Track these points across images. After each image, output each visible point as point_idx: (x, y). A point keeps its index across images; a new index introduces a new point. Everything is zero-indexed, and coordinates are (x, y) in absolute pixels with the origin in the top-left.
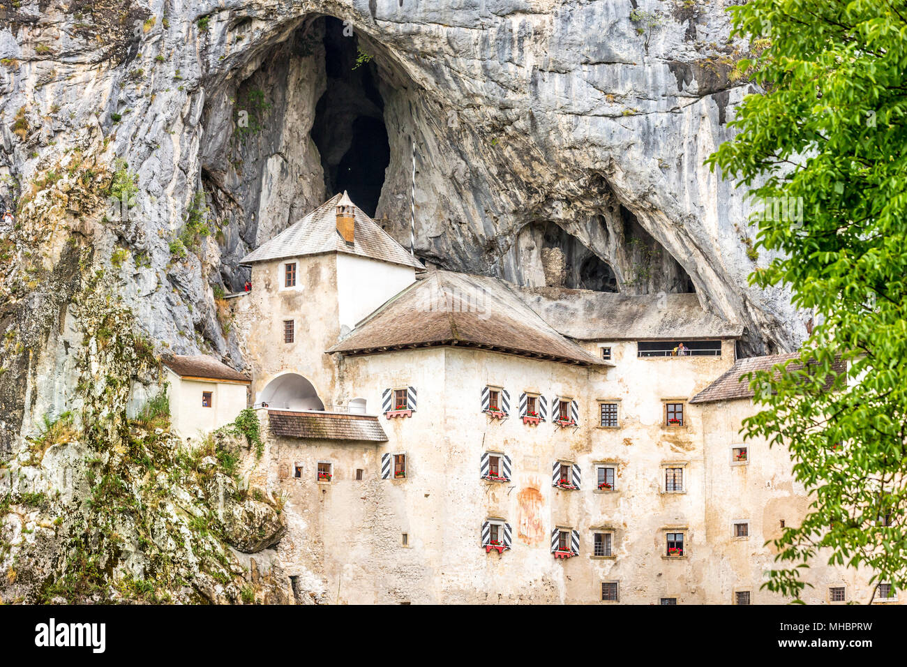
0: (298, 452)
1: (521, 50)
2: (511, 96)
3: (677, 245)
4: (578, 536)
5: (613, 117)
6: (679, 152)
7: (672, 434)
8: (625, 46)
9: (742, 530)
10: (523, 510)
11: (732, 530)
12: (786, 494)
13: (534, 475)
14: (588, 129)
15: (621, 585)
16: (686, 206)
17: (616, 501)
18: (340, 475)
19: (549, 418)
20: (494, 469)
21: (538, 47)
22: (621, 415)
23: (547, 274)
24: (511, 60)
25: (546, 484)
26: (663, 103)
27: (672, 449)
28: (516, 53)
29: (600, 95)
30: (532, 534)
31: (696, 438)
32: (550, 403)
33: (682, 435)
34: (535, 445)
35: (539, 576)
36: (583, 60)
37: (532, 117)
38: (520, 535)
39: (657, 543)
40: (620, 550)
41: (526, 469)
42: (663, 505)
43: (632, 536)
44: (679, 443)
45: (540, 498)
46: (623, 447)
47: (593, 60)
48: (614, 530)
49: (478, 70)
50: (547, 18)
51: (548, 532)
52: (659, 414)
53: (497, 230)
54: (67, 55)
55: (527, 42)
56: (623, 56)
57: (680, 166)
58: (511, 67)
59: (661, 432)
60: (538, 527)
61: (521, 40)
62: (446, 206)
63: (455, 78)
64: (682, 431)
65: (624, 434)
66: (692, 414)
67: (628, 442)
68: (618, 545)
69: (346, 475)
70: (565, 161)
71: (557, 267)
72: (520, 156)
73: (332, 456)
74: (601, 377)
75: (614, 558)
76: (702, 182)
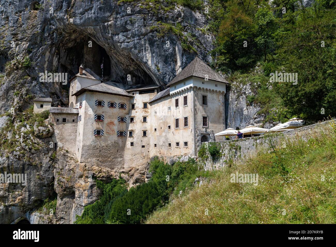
0: (58, 116)
1: (108, 30)
2: (109, 41)
3: (146, 70)
4: (125, 132)
5: (128, 42)
6: (142, 48)
7: (145, 110)
8: (129, 26)
9: (156, 129)
10: (108, 127)
11: (154, 130)
12: (162, 121)
13: (112, 119)
14: (123, 45)
15: (134, 143)
16: (145, 60)
17: (134, 125)
18: (68, 121)
19: (117, 107)
20: (99, 118)
21: (111, 29)
22: (136, 106)
23: (133, 82)
24: (107, 33)
25: (116, 121)
26: (138, 38)
27: (145, 113)
28: (107, 31)
29: (125, 38)
30: (111, 132)
31: (149, 110)
32: (117, 104)
33: (146, 110)
34: (113, 113)
35: (113, 141)
36: (121, 31)
37: (113, 45)
38: (107, 133)
39: (141, 133)
40: (134, 135)
41: (109, 118)
42: (143, 125)
43: (136, 132)
44: (146, 112)
45: (114, 124)
46: (135, 113)
47: (123, 31)
48: (133, 131)
49: (101, 36)
50: (112, 22)
51: (116, 132)
52: (142, 106)
53: (122, 74)
54: (21, 39)
55: (109, 28)
56: (129, 28)
57: (143, 52)
58: (107, 34)
59: (143, 110)
60: (113, 131)
61: (108, 28)
62: (116, 72)
63: (99, 39)
64: (147, 109)
65: (136, 110)
66: (148, 105)
67: (136, 112)
68: (134, 134)
69: (70, 121)
70: (122, 54)
71: (134, 81)
72: (116, 55)
73: (66, 117)
74: (132, 99)
75: (133, 137)
76: (148, 55)
